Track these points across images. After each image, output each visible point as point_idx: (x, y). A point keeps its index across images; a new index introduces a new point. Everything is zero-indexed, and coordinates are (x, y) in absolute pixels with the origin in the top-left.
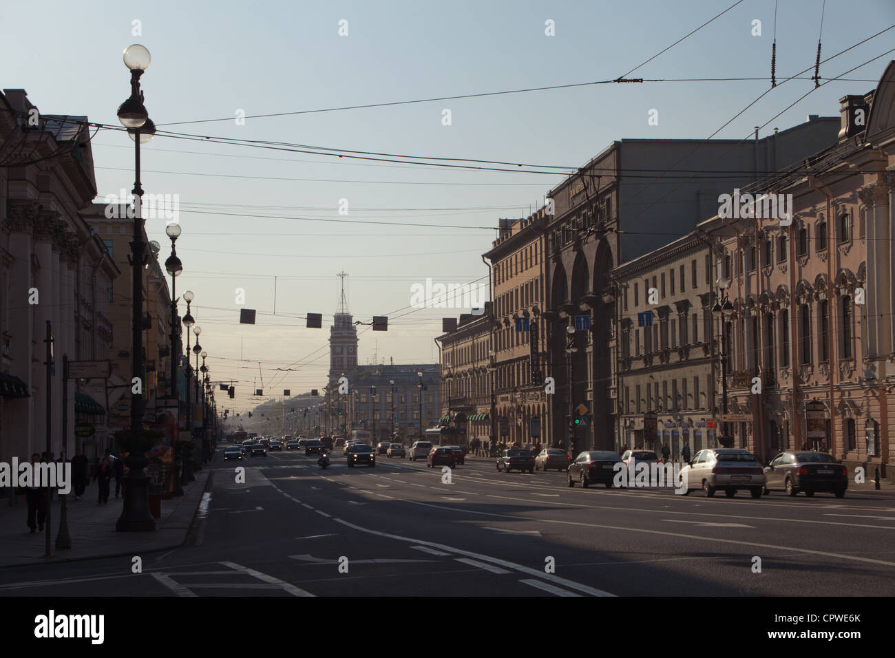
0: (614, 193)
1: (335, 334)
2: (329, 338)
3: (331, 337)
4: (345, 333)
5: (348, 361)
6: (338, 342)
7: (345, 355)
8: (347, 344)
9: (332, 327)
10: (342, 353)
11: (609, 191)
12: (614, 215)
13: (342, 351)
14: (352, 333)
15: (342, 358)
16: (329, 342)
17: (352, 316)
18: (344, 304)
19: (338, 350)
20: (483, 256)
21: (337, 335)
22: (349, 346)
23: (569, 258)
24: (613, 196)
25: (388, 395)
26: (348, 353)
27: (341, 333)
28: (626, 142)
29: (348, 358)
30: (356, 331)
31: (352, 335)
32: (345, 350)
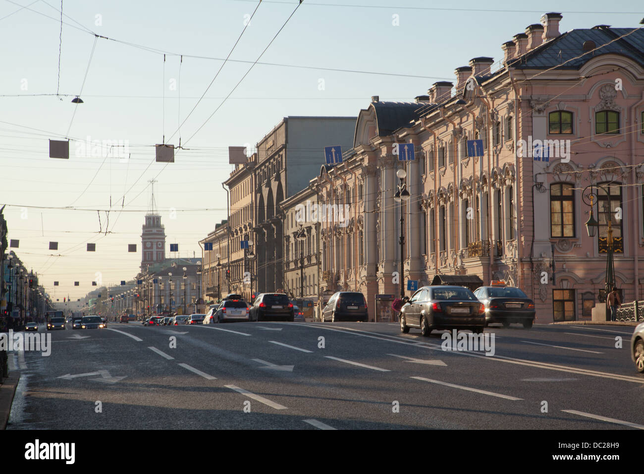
0: (284, 150)
1: (146, 231)
2: (141, 235)
3: (143, 234)
4: (154, 230)
5: (157, 254)
6: (149, 239)
7: (155, 249)
8: (156, 240)
9: (144, 226)
10: (152, 247)
11: (281, 150)
12: (284, 167)
13: (152, 245)
14: (162, 231)
15: (152, 252)
16: (141, 238)
17: (161, 217)
18: (154, 206)
19: (149, 245)
20: (223, 184)
21: (148, 232)
22: (158, 242)
23: (265, 191)
24: (283, 153)
25: (182, 284)
26: (157, 248)
27: (151, 231)
28: (290, 118)
29: (157, 252)
30: (164, 229)
31: (161, 233)
32: (155, 246)
